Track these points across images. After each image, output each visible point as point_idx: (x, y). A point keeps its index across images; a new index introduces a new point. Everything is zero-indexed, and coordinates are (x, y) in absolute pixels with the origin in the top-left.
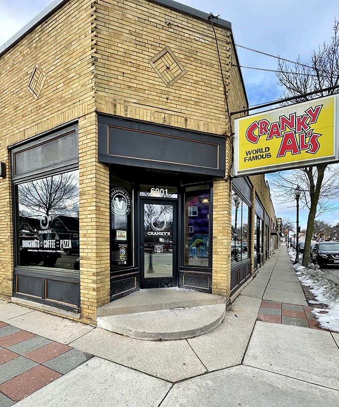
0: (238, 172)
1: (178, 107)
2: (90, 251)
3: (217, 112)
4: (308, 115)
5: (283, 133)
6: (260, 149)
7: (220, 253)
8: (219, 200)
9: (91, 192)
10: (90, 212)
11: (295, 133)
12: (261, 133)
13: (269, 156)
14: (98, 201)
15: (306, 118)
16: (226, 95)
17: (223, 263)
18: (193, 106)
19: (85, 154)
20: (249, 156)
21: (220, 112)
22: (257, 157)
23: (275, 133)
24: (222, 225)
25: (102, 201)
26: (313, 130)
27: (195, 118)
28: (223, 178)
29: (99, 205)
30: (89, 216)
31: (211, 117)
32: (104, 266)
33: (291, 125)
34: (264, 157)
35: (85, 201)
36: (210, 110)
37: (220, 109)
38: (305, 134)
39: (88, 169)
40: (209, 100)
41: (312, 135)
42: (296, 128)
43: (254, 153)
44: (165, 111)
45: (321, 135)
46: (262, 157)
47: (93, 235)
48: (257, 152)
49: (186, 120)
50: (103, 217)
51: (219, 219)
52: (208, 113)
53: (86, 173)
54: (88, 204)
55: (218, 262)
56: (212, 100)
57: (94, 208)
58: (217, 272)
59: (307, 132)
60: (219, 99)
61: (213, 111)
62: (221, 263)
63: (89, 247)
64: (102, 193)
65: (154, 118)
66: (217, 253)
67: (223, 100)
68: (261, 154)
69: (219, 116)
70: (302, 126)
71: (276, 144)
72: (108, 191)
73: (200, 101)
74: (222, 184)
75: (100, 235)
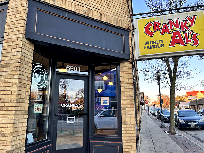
0: (139, 57)
1: (95, 4)
2: (6, 126)
3: (122, 12)
4: (188, 21)
5: (172, 31)
6: (155, 41)
7: (129, 123)
8: (125, 78)
9: (14, 65)
10: (11, 84)
11: (181, 32)
12: (156, 29)
13: (163, 46)
14: (21, 73)
15: (186, 22)
16: (127, 2)
17: (132, 132)
18: (106, 6)
19: (11, 30)
20: (147, 45)
21: (124, 13)
22: (154, 47)
23: (166, 30)
24: (129, 98)
25: (25, 74)
26: (193, 30)
27: (107, 14)
28: (128, 60)
29: (22, 77)
30: (9, 88)
31: (119, 15)
32: (19, 142)
33: (177, 26)
34: (159, 46)
35: (7, 73)
36: (117, 10)
37: (124, 11)
38: (188, 33)
39: (14, 43)
40: (117, 3)
41: (193, 34)
42: (180, 28)
43: (151, 43)
44: (85, 6)
45: (199, 34)
46: (158, 46)
47: (12, 109)
48: (153, 42)
49: (101, 14)
50: (25, 89)
51: (126, 93)
52: (116, 12)
53: (11, 47)
54: (9, 77)
55: (128, 132)
56: (119, 4)
57: (17, 80)
58: (127, 141)
59: (189, 31)
60: (124, 4)
61: (119, 11)
62: (129, 132)
63: (5, 121)
64: (25, 66)
65: (77, 9)
66: (126, 123)
67: (126, 5)
68: (157, 44)
69: (124, 15)
70: (184, 27)
71: (167, 38)
72: (31, 65)
73: (111, 3)
74: (127, 65)
75: (19, 109)
